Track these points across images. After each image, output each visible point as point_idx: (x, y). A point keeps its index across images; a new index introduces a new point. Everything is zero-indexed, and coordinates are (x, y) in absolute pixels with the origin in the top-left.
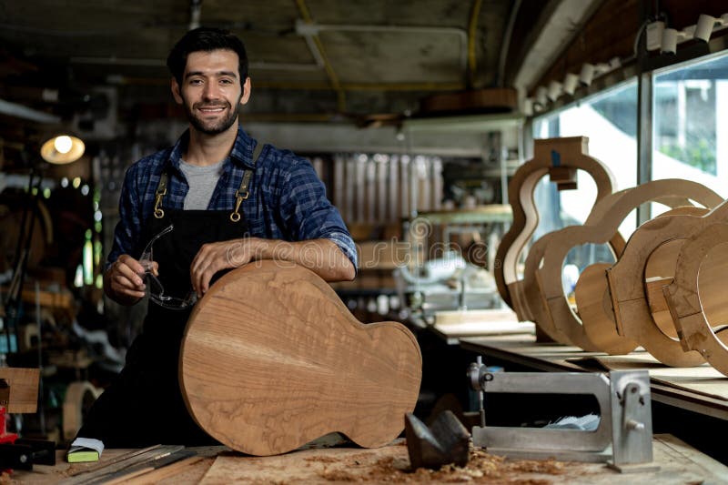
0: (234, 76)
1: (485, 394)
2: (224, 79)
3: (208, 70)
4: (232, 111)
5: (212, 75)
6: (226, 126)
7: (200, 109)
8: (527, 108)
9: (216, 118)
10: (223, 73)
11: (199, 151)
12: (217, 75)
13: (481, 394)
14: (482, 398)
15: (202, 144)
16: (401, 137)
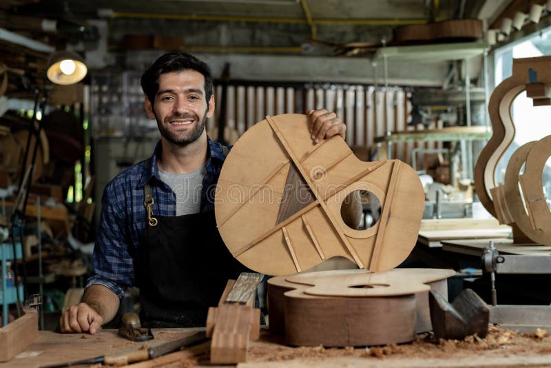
0: (201, 93)
1: (497, 275)
2: (192, 95)
3: (178, 88)
4: (200, 124)
5: (181, 92)
6: (194, 138)
7: (171, 123)
8: (491, 38)
9: (186, 130)
10: (191, 91)
11: (174, 161)
12: (186, 92)
13: (493, 275)
14: (493, 278)
15: (177, 155)
16: (375, 64)
